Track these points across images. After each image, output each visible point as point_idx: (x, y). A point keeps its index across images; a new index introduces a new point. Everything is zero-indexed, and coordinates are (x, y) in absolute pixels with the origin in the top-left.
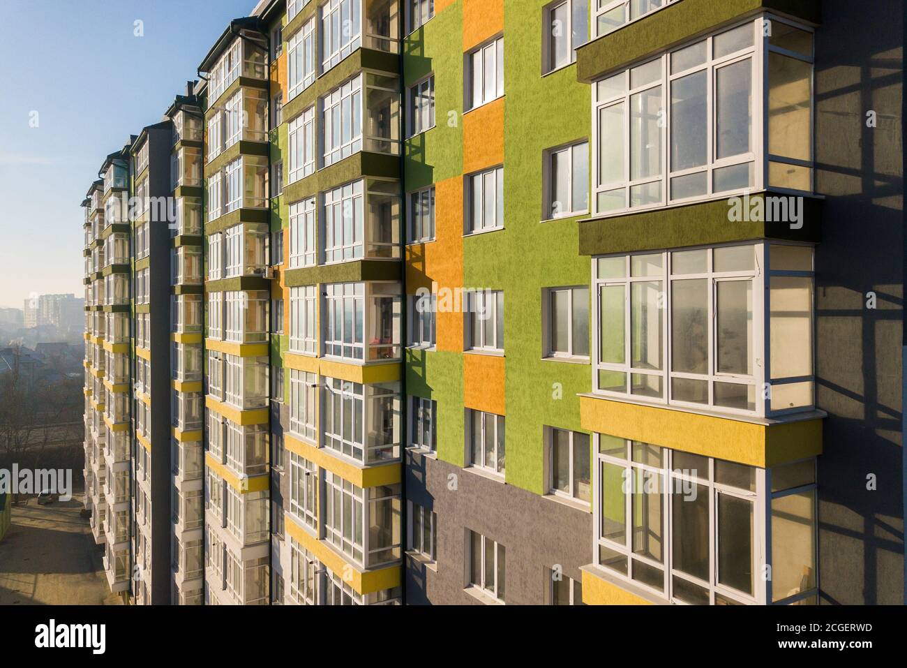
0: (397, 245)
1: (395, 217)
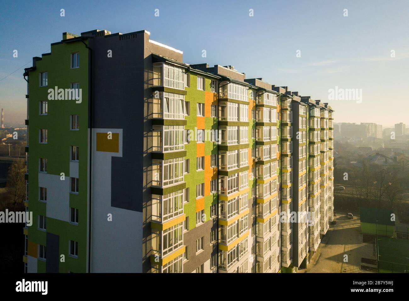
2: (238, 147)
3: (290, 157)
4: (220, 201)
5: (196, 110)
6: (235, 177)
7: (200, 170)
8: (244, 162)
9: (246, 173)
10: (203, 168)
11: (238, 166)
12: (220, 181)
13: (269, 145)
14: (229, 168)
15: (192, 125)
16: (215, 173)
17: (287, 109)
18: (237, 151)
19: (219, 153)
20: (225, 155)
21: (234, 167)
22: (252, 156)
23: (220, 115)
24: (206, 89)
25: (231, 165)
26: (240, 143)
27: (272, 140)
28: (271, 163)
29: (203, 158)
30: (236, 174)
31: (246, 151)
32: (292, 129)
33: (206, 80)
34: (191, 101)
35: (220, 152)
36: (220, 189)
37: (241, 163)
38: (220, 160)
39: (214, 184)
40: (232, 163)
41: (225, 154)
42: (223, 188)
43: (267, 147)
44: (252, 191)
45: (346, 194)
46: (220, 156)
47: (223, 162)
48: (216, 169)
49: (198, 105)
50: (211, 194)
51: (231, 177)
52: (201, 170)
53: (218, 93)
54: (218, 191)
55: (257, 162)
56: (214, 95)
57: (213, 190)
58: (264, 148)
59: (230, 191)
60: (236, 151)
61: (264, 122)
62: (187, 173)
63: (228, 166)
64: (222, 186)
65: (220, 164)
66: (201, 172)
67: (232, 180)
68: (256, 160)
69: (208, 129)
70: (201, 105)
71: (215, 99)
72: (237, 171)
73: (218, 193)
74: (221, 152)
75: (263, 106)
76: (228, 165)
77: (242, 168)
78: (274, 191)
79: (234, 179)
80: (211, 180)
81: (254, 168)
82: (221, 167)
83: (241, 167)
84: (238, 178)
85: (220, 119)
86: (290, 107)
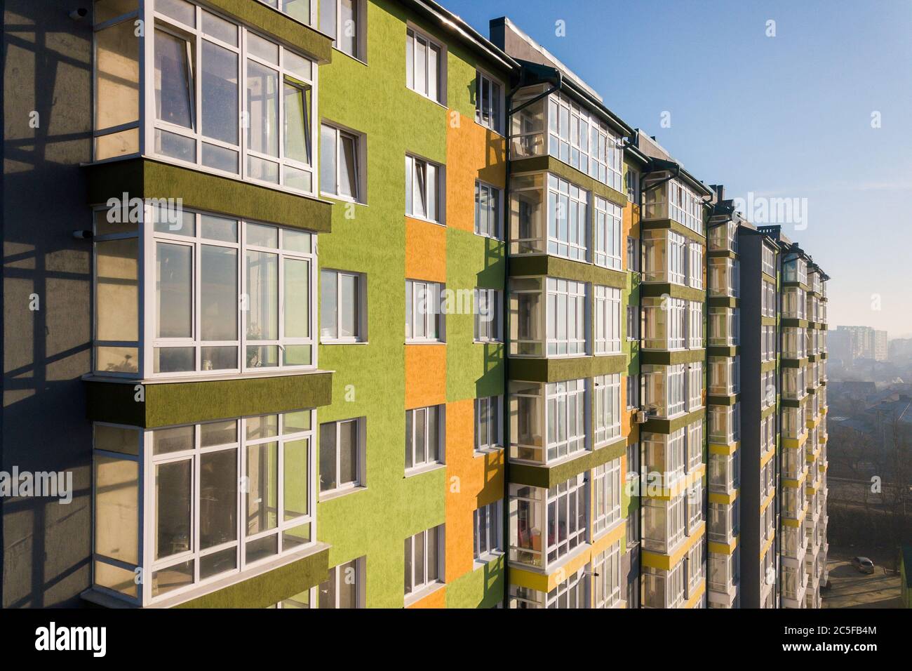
0: (513, 445)
1: (514, 413)
2: (585, 368)
3: (734, 406)
4: (512, 591)
5: (400, 184)
6: (574, 489)
7: (421, 465)
8: (609, 428)
9: (614, 470)
10: (437, 458)
11: (587, 443)
12: (514, 505)
13: (683, 365)
14: (552, 454)
15: (377, 252)
16: (492, 474)
17: (727, 254)
18: (582, 381)
19: (512, 389)
20: (538, 400)
21: (574, 447)
22: (628, 405)
23: (515, 233)
24: (451, 100)
25: (560, 441)
26: (595, 353)
27: (691, 348)
28: (689, 426)
29: (438, 410)
30: (581, 477)
31: (616, 385)
32: (739, 317)
33: (450, 59)
34: (375, 132)
35: (516, 385)
36: (514, 540)
37: (599, 430)
38: (514, 421)
39: (488, 520)
40: (563, 433)
41: (537, 393)
42: (525, 532)
43: (679, 373)
44: (628, 526)
45: (848, 502)
46: (514, 405)
47: (525, 427)
48: (498, 459)
49: (409, 163)
50: (478, 567)
51: (561, 491)
52: (430, 464)
53: (508, 138)
54: (506, 547)
55: (646, 423)
56: (490, 143)
57: (483, 548)
58: (669, 374)
59: (555, 547)
60: (581, 383)
61: (669, 281)
62: (351, 485)
63: (549, 446)
64: (524, 525)
65: (514, 438)
66: (429, 476)
67: (563, 499)
68: (643, 419)
69: (463, 285)
70: (430, 170)
71: (493, 161)
72: (583, 465)
73: (506, 556)
74: (520, 389)
75: (666, 224)
76: (550, 441)
77: (600, 451)
78: (696, 520)
79: (573, 495)
80: (475, 507)
81: (633, 446)
82: (520, 449)
83: (598, 445)
84: (586, 491)
85: (515, 250)
86: (734, 245)
